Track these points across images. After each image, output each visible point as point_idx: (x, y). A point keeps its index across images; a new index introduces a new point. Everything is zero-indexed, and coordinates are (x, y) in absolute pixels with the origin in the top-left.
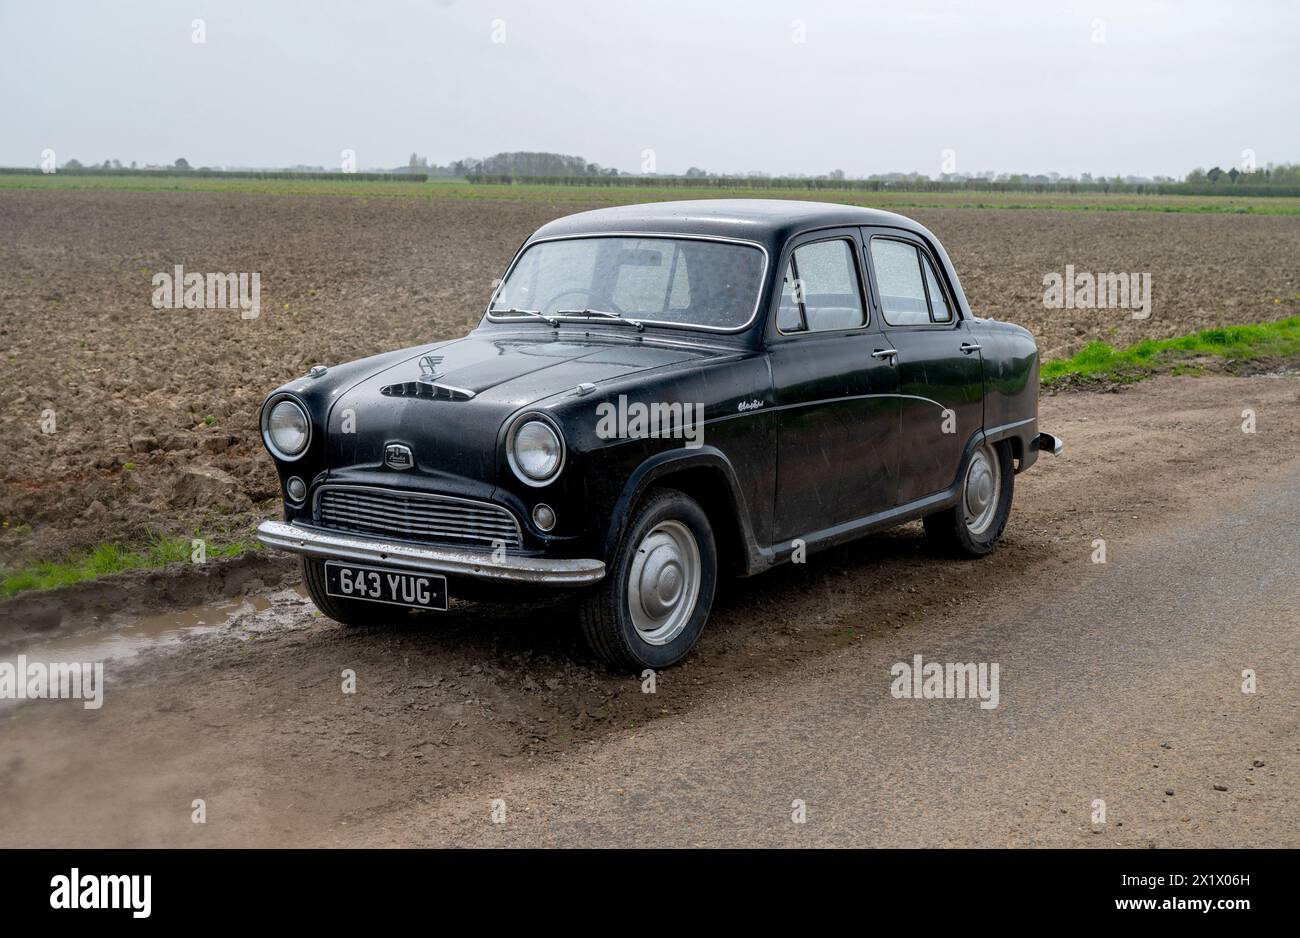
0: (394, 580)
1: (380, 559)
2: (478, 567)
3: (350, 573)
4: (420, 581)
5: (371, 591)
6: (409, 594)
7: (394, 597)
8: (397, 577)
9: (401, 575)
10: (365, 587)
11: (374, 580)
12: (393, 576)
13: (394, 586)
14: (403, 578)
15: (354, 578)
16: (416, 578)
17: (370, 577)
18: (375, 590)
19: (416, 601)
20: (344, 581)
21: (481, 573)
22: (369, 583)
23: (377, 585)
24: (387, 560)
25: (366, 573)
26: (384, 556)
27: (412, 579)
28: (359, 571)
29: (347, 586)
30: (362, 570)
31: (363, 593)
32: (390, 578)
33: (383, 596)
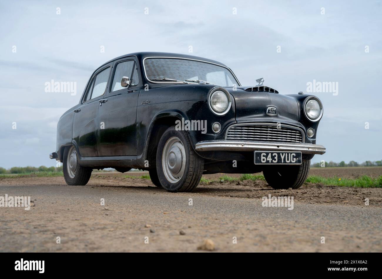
0: (283, 155)
1: (276, 148)
2: (309, 148)
3: (265, 154)
4: (292, 154)
5: (273, 161)
6: (288, 160)
7: (283, 162)
8: (284, 154)
9: (285, 153)
10: (271, 159)
11: (275, 156)
12: (283, 154)
13: (283, 157)
14: (286, 154)
15: (266, 157)
16: (291, 153)
17: (274, 155)
18: (275, 160)
19: (291, 162)
20: (262, 158)
21: (310, 150)
22: (273, 158)
23: (276, 158)
24: (279, 148)
25: (272, 153)
26: (278, 147)
27: (290, 154)
28: (269, 153)
29: (264, 160)
30: (270, 153)
31: (270, 162)
32: (281, 154)
33: (278, 162)
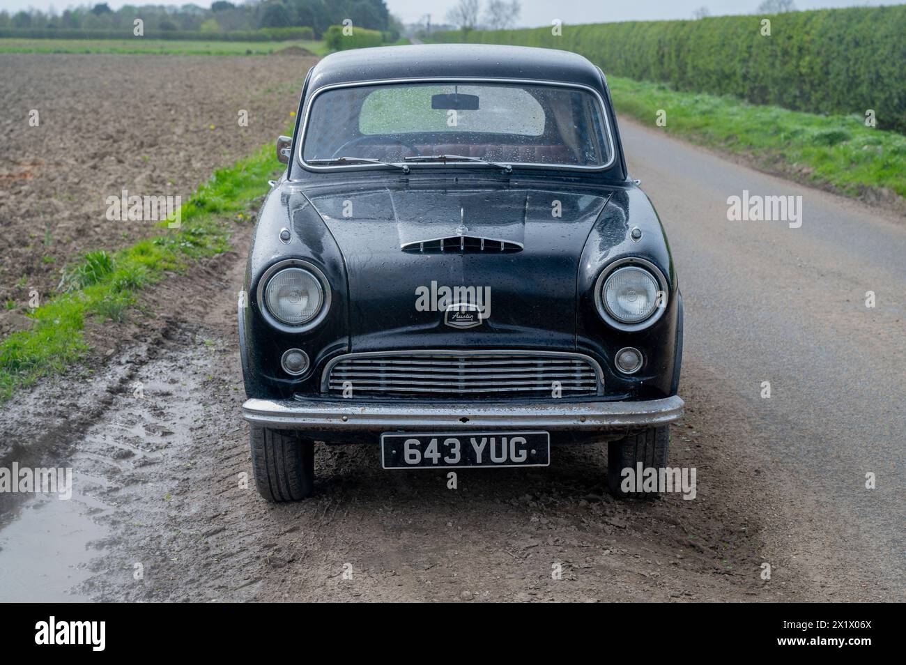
0: (479, 442)
1: (459, 423)
2: (584, 418)
3: (417, 442)
4: (513, 441)
5: (447, 459)
6: (499, 454)
7: (479, 460)
8: (484, 440)
9: (489, 437)
10: (439, 455)
11: (453, 446)
12: (479, 440)
13: (479, 450)
14: (493, 440)
15: (423, 448)
16: (509, 438)
17: (446, 443)
18: (453, 456)
19: (509, 461)
20: (408, 451)
21: (588, 423)
22: (445, 450)
23: (456, 451)
24: (468, 423)
25: (441, 440)
26: (464, 419)
27: (504, 440)
28: (431, 438)
29: (413, 457)
30: (435, 437)
31: (435, 461)
32: (473, 441)
33: (463, 462)
